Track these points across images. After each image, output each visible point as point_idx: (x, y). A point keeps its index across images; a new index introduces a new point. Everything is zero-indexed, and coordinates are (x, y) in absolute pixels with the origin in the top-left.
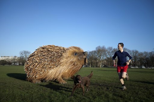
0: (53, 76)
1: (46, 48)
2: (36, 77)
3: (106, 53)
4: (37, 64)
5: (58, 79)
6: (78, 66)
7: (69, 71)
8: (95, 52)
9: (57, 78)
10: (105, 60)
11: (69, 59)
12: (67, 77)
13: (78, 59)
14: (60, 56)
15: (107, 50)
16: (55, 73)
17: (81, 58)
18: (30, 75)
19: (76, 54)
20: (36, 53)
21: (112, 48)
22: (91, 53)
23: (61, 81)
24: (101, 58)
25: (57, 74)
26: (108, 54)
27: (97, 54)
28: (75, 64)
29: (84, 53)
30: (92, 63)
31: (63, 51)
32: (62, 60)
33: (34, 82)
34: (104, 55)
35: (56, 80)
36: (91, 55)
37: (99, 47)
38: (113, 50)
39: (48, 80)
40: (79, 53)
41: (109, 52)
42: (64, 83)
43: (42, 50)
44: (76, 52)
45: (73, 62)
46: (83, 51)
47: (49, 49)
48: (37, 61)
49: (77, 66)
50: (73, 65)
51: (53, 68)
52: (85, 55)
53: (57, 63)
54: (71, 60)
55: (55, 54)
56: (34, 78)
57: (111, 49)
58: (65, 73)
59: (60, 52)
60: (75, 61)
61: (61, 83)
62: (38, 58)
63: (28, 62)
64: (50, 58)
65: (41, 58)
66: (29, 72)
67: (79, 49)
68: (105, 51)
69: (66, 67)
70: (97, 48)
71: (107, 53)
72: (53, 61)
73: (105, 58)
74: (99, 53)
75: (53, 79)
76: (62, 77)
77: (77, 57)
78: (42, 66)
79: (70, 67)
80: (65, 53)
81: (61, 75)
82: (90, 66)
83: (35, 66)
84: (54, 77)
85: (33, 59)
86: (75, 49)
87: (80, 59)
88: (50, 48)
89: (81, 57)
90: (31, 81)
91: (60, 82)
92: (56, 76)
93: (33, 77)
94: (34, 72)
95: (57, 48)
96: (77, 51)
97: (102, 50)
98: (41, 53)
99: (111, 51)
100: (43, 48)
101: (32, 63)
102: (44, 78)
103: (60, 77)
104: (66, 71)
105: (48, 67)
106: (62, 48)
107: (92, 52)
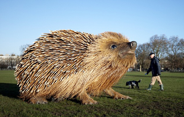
0: (69, 91)
1: (56, 35)
2: (36, 93)
3: (168, 46)
4: (38, 66)
5: (80, 94)
6: (119, 70)
7: (101, 80)
8: (149, 45)
9: (78, 94)
10: (166, 58)
11: (100, 56)
12: (98, 91)
13: (119, 56)
14: (84, 51)
15: (168, 42)
16: (73, 85)
17: (124, 54)
18: (25, 89)
19: (113, 46)
20: (37, 45)
21: (177, 38)
22: (142, 47)
23: (86, 98)
24: (160, 56)
25: (78, 87)
26: (170, 49)
27: (151, 49)
28: (112, 65)
29: (129, 44)
30: (143, 64)
31: (89, 41)
32: (87, 59)
33: (33, 101)
34: (163, 51)
35: (75, 97)
36: (142, 51)
37: (156, 36)
38: (179, 42)
39: (60, 98)
40: (119, 45)
41: (173, 46)
42: (91, 103)
43: (48, 39)
44: (115, 43)
45: (108, 62)
46: (127, 40)
47: (62, 38)
48: (39, 61)
49: (115, 71)
50: (109, 68)
51: (70, 74)
52: (131, 48)
53: (77, 64)
54: (105, 58)
55: (73, 46)
56: (34, 94)
57: (176, 41)
58: (93, 83)
59: (84, 43)
60: (113, 61)
61: (86, 104)
62: (41, 56)
63: (21, 63)
64: (63, 55)
65: (46, 55)
66: (24, 82)
67: (119, 36)
68: (165, 44)
69: (95, 71)
70: (151, 39)
71: (170, 47)
72: (70, 60)
73: (166, 55)
74: (156, 46)
75: (71, 95)
76: (89, 91)
77: (116, 51)
78: (49, 70)
79: (102, 73)
80: (93, 45)
81: (85, 87)
82: (141, 70)
83: (34, 70)
84: (71, 93)
85: (31, 57)
86: (111, 37)
87: (121, 55)
88: (64, 36)
89: (124, 51)
90: (28, 100)
91: (84, 102)
92: (76, 90)
93: (32, 92)
94: (33, 81)
95: (78, 35)
96: (115, 40)
97: (161, 43)
98: (47, 46)
99: (175, 44)
100: (51, 36)
101: (28, 64)
102: (53, 93)
103: (83, 91)
104: (96, 80)
105: (59, 72)
106: (87, 36)
107: (144, 45)
